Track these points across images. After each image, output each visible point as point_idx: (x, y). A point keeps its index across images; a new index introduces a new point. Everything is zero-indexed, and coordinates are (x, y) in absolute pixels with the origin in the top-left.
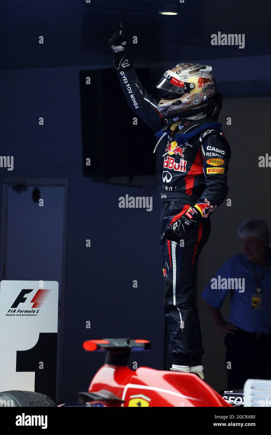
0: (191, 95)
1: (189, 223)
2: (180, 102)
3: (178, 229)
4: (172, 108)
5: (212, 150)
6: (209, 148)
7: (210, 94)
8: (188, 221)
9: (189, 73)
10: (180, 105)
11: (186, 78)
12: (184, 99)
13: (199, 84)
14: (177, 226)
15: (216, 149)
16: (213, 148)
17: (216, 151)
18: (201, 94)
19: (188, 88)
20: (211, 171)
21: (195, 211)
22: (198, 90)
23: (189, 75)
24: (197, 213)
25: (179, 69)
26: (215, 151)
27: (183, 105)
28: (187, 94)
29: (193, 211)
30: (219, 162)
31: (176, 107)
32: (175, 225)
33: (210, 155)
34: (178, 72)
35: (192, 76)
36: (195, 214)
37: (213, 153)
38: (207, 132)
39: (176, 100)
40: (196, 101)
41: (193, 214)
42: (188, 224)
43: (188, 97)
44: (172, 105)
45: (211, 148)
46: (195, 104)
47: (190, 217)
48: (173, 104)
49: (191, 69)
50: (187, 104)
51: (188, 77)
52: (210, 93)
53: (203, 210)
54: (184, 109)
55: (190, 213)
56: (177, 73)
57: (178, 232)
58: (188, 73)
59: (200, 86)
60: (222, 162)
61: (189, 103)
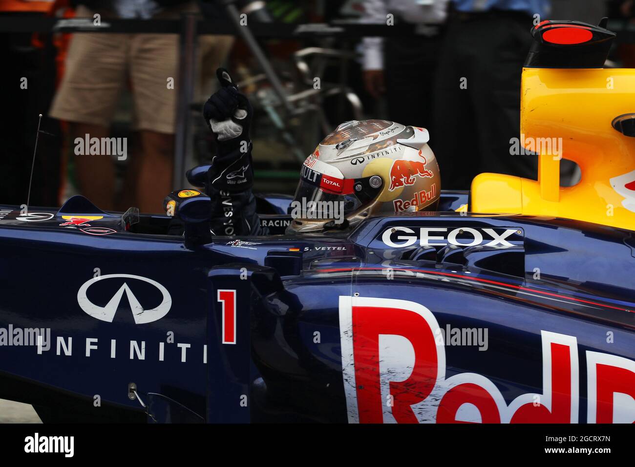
0: (373, 205)
7: (422, 202)
9: (369, 149)
11: (361, 160)
12: (353, 214)
13: (394, 177)
18: (398, 204)
22: (390, 194)
23: (368, 154)
25: (343, 138)
34: (341, 146)
35: (376, 156)
43: (364, 211)
49: (375, 138)
51: (366, 158)
52: (424, 199)
56: (337, 147)
58: (367, 148)
59: (397, 183)
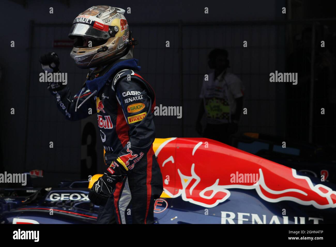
0: (116, 39)
1: (113, 180)
2: (106, 48)
3: (101, 190)
4: (98, 55)
5: (127, 95)
6: (124, 94)
8: (110, 178)
9: (110, 15)
10: (106, 52)
11: (109, 20)
12: (109, 44)
13: (122, 26)
14: (100, 186)
15: (132, 92)
16: (128, 92)
17: (132, 94)
18: (124, 37)
19: (113, 31)
20: (132, 120)
21: (117, 164)
22: (121, 33)
23: (110, 17)
24: (118, 166)
26: (130, 95)
27: (109, 51)
28: (112, 38)
29: (114, 164)
30: (139, 107)
31: (102, 54)
32: (98, 186)
33: (127, 102)
34: (99, 16)
35: (113, 18)
36: (116, 167)
37: (129, 99)
38: (117, 79)
39: (100, 47)
40: (121, 45)
41: (114, 168)
42: (111, 181)
43: (113, 42)
44: (97, 53)
45: (126, 94)
46: (119, 49)
47: (112, 172)
48: (99, 51)
49: (109, 11)
50: (112, 49)
53: (127, 162)
54: (110, 55)
55: (112, 168)
56: (97, 17)
57: (102, 193)
59: (123, 29)
60: (142, 106)
61: (115, 48)
